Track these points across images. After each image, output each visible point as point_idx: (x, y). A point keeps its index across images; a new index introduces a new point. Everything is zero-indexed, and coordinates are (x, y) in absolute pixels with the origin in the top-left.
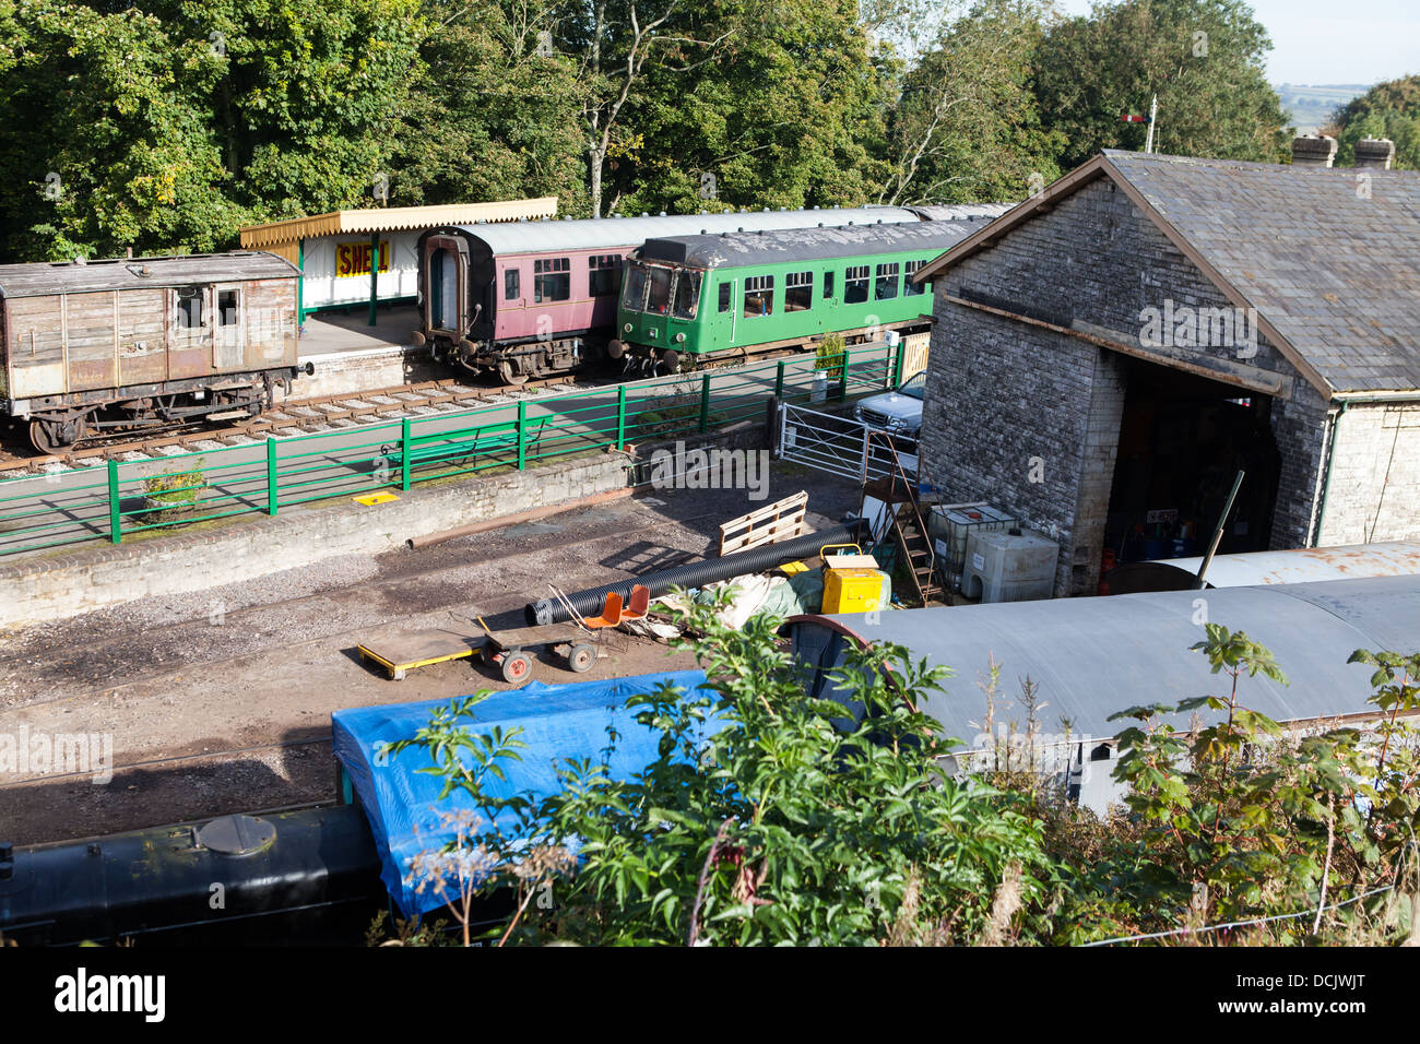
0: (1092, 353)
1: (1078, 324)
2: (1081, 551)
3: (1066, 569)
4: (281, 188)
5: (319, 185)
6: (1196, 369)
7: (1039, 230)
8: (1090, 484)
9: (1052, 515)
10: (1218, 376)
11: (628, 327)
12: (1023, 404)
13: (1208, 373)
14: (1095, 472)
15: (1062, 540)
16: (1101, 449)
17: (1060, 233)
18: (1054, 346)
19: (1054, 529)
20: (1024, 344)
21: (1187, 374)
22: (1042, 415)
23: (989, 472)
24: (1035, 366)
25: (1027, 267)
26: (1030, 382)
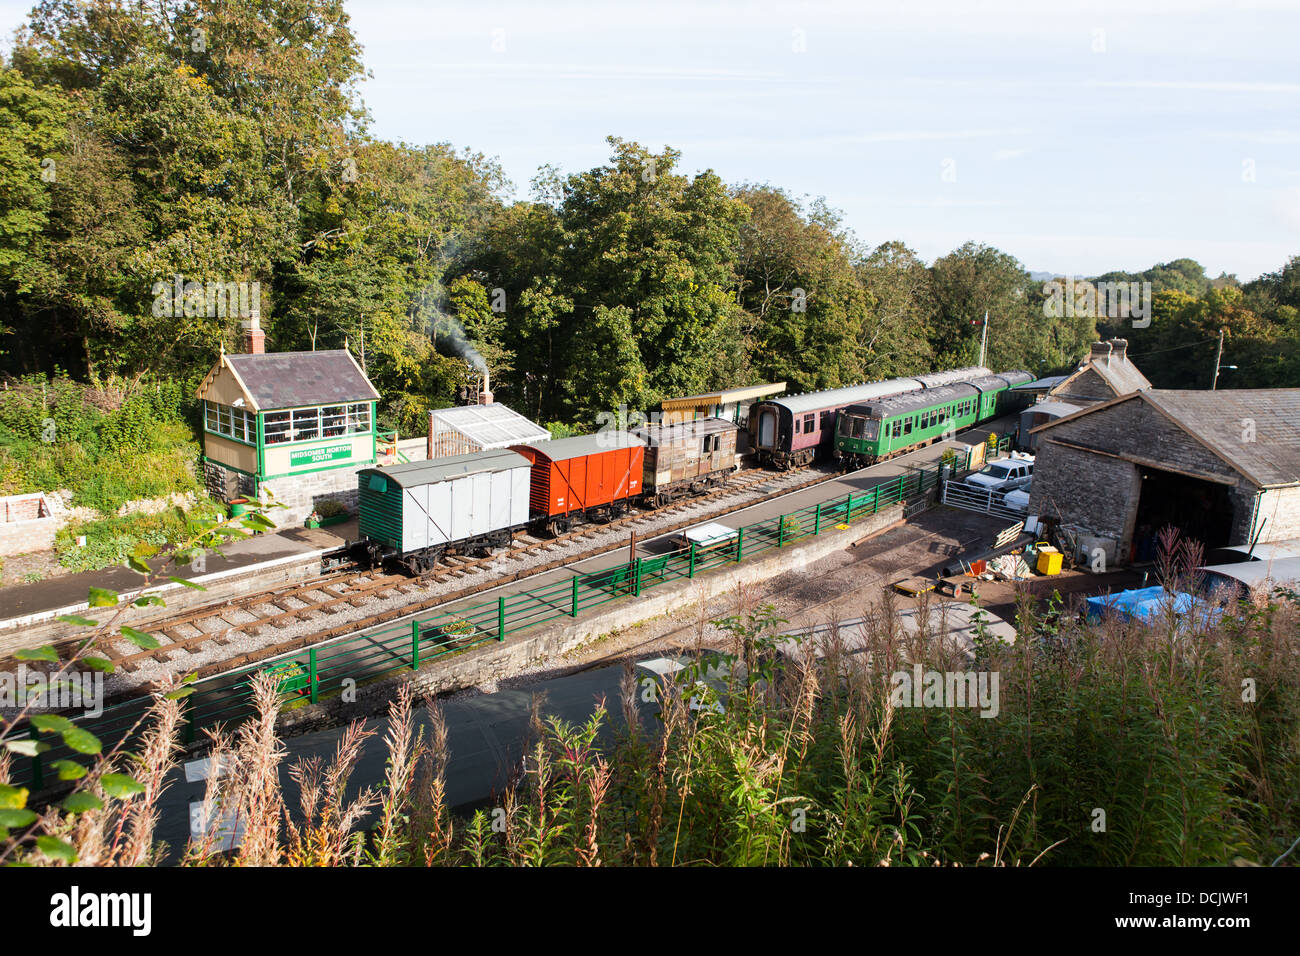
0: (1132, 466)
1: (1122, 454)
2: (1125, 543)
3: (1119, 551)
4: (671, 381)
5: (688, 379)
6: (1191, 474)
7: (1100, 416)
8: (1129, 516)
9: (1109, 529)
10: (1202, 477)
11: (842, 444)
12: (1092, 485)
13: (1197, 476)
14: (1130, 510)
15: (1116, 539)
16: (1134, 503)
17: (1112, 419)
18: (1109, 462)
19: (1112, 534)
20: (1092, 461)
21: (1184, 476)
22: (1103, 489)
23: (1072, 511)
24: (1098, 469)
25: (1093, 430)
26: (1096, 476)
